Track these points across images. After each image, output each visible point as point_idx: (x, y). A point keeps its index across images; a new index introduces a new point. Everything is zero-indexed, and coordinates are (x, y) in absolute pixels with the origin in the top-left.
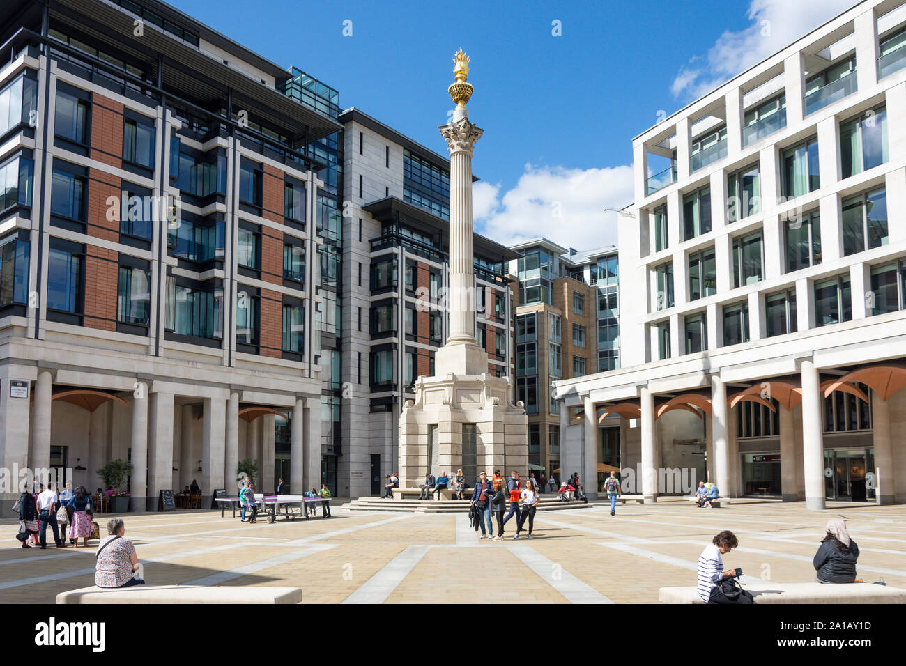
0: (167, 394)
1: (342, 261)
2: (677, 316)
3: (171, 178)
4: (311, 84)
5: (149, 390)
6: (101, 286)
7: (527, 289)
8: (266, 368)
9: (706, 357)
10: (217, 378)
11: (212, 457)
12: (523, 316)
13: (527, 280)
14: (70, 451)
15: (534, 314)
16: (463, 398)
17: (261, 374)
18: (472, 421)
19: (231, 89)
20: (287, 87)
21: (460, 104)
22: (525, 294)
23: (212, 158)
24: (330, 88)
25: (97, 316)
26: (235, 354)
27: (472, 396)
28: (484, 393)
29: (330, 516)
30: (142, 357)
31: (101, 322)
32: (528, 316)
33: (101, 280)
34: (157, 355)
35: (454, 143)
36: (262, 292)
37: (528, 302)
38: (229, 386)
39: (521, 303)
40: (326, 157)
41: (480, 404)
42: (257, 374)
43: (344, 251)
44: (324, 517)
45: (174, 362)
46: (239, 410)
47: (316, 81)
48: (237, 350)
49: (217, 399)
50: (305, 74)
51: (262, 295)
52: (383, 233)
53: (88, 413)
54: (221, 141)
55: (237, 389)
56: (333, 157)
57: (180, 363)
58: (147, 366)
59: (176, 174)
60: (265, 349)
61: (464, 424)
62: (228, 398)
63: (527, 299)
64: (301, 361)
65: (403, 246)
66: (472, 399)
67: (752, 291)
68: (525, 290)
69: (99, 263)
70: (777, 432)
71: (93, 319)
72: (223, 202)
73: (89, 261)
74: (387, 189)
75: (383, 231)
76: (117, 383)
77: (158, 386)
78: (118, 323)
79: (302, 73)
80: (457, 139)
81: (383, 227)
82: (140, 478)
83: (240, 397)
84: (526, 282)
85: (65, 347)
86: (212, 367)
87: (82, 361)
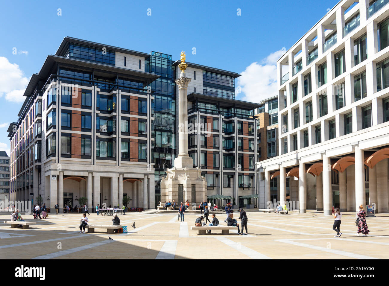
0: (97, 176)
1: (176, 120)
2: (289, 135)
3: (97, 108)
4: (160, 55)
5: (92, 175)
6: (76, 145)
7: (273, 118)
8: (131, 166)
9: (297, 153)
10: (115, 170)
11: (113, 196)
12: (270, 130)
13: (273, 113)
14: (74, 194)
15: (274, 129)
16: (179, 176)
17: (131, 168)
18: (181, 184)
19: (118, 73)
20: (151, 59)
21: (182, 71)
22: (272, 120)
23: (112, 97)
24: (168, 55)
25: (75, 154)
26: (120, 162)
27: (182, 175)
28: (186, 174)
29: (125, 215)
30: (89, 166)
31: (76, 156)
32: (272, 130)
33: (76, 144)
34: (94, 164)
35: (180, 85)
36: (130, 140)
37: (273, 124)
38: (119, 172)
39: (270, 124)
40: (167, 82)
41: (184, 178)
42: (129, 168)
43: (177, 116)
44: (124, 215)
45: (99, 166)
46: (123, 180)
47: (162, 54)
48: (121, 160)
49: (115, 177)
50: (157, 52)
51: (130, 141)
52: (193, 107)
53: (78, 182)
54: (114, 92)
55: (123, 173)
56: (170, 81)
57: (102, 166)
58: (91, 168)
59: (99, 106)
60: (132, 159)
61: (179, 185)
62: (119, 177)
63: (273, 122)
64: (146, 162)
65: (199, 111)
66: (181, 176)
67: (309, 125)
68: (272, 118)
69: (75, 138)
70: (338, 182)
71: (74, 156)
72: (116, 112)
73: (73, 138)
74: (195, 88)
75: (193, 105)
76: (82, 174)
77: (94, 174)
78: (82, 156)
79: (156, 52)
80: (181, 84)
81: (193, 104)
82: (90, 202)
83: (123, 176)
84: (272, 114)
85: (66, 164)
86: (113, 167)
87: (71, 168)
